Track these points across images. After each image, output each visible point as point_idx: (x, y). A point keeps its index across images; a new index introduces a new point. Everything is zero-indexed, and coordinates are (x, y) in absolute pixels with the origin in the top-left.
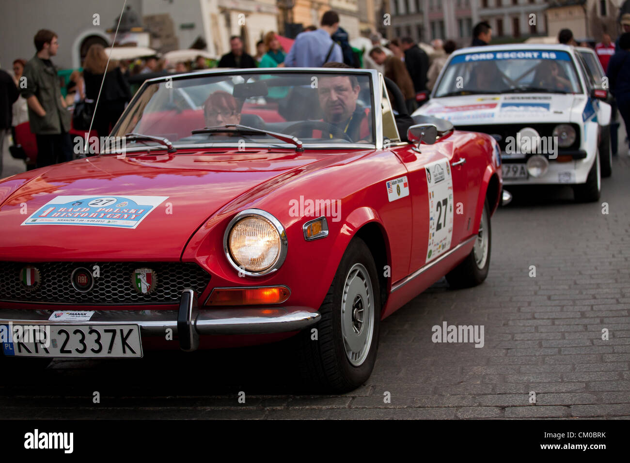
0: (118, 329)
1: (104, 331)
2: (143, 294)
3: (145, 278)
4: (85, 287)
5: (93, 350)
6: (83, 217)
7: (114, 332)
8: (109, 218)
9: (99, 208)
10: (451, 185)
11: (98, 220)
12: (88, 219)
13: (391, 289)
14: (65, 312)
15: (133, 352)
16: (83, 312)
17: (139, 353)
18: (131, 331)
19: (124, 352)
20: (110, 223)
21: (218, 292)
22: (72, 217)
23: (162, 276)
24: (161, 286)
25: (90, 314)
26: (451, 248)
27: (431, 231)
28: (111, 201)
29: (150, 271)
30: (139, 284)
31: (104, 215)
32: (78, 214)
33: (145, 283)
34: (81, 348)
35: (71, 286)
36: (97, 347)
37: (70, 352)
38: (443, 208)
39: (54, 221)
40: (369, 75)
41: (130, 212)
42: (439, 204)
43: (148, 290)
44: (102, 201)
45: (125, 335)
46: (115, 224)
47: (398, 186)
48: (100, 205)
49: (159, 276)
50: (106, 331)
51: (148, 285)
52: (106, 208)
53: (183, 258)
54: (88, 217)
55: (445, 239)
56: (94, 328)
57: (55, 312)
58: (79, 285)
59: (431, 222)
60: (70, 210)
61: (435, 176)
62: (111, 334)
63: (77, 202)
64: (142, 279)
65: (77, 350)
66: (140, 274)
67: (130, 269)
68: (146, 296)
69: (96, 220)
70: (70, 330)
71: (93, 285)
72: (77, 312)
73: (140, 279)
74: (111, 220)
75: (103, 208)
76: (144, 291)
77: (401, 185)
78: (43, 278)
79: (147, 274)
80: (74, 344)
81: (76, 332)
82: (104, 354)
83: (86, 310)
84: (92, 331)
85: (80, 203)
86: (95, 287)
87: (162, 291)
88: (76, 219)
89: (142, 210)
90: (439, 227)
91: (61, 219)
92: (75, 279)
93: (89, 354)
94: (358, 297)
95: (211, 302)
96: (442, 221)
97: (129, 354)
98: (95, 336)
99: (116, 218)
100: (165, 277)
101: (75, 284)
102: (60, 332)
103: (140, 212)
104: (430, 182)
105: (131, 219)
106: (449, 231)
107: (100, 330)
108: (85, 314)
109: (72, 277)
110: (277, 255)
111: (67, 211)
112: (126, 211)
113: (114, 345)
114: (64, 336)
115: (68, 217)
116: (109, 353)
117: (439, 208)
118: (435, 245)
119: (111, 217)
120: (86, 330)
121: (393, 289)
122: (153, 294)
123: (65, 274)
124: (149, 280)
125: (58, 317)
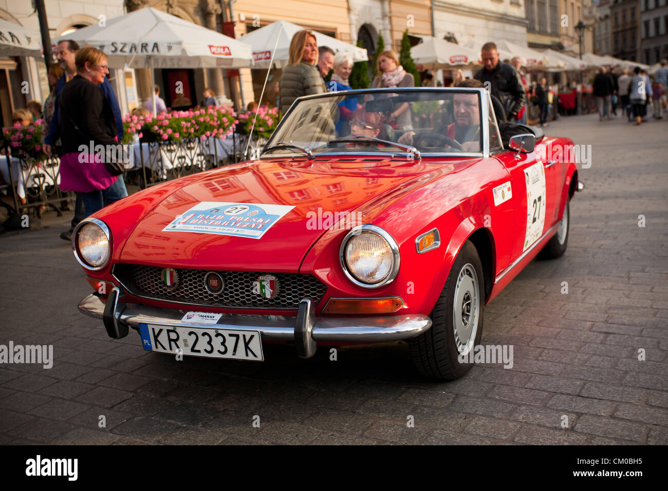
0: (241, 334)
1: (228, 335)
2: (267, 299)
3: (269, 285)
4: (217, 289)
5: (219, 351)
6: (216, 225)
7: (237, 336)
8: (238, 227)
9: (231, 216)
10: (544, 183)
11: (229, 228)
12: (220, 228)
13: (495, 281)
14: (197, 313)
15: (255, 356)
16: (212, 314)
17: (260, 357)
18: (252, 337)
19: (247, 355)
20: (238, 233)
21: (334, 302)
22: (207, 225)
23: (285, 283)
24: (284, 292)
25: (218, 316)
26: (543, 234)
27: (528, 225)
28: (245, 209)
29: (273, 278)
30: (264, 290)
31: (235, 223)
32: (213, 221)
33: (269, 289)
34: (209, 348)
35: (205, 288)
36: (223, 349)
37: (199, 351)
38: (538, 203)
39: (192, 228)
40: (478, 93)
41: (258, 221)
42: (535, 202)
43: (271, 296)
44: (237, 208)
45: (247, 339)
46: (243, 233)
47: (503, 191)
48: (234, 213)
49: (281, 283)
50: (231, 335)
51: (271, 291)
52: (238, 216)
53: (301, 269)
54: (220, 225)
55: (538, 229)
56: (220, 332)
57: (188, 313)
58: (212, 288)
59: (528, 218)
60: (207, 218)
61: (533, 178)
62: (235, 338)
63: (216, 209)
64: (266, 286)
65: (205, 350)
66: (264, 281)
67: (256, 275)
68: (271, 300)
69: (227, 228)
70: (199, 332)
71: (223, 288)
72: (207, 314)
73: (264, 285)
74: (240, 230)
75: (235, 216)
76: (268, 296)
77: (506, 190)
78: (181, 279)
79: (270, 281)
80: (202, 345)
81: (204, 334)
82: (229, 355)
83: (215, 313)
84: (218, 335)
85: (217, 210)
86: (226, 290)
87: (284, 297)
88: (210, 227)
89: (269, 220)
90: (534, 220)
91: (197, 226)
92: (208, 283)
93: (215, 355)
94: (467, 294)
95: (328, 310)
96: (536, 216)
97: (251, 357)
98: (220, 339)
99: (244, 228)
100: (287, 284)
101: (208, 287)
102: (190, 333)
103: (266, 222)
104: (528, 184)
105: (257, 229)
106: (542, 222)
107: (226, 334)
108: (213, 317)
109: (205, 279)
110: (390, 269)
111: (204, 218)
112: (255, 220)
113: (238, 348)
114: (193, 337)
115: (204, 224)
116: (233, 355)
117: (535, 204)
118: (531, 236)
119: (240, 227)
120: (212, 333)
121: (497, 280)
122: (277, 299)
123: (199, 277)
124: (272, 287)
125: (190, 318)
